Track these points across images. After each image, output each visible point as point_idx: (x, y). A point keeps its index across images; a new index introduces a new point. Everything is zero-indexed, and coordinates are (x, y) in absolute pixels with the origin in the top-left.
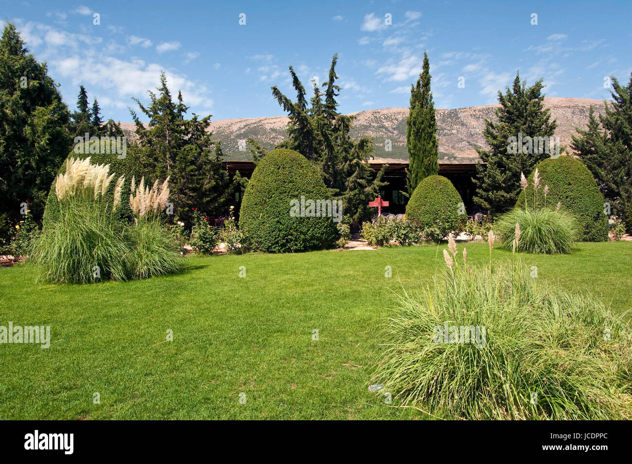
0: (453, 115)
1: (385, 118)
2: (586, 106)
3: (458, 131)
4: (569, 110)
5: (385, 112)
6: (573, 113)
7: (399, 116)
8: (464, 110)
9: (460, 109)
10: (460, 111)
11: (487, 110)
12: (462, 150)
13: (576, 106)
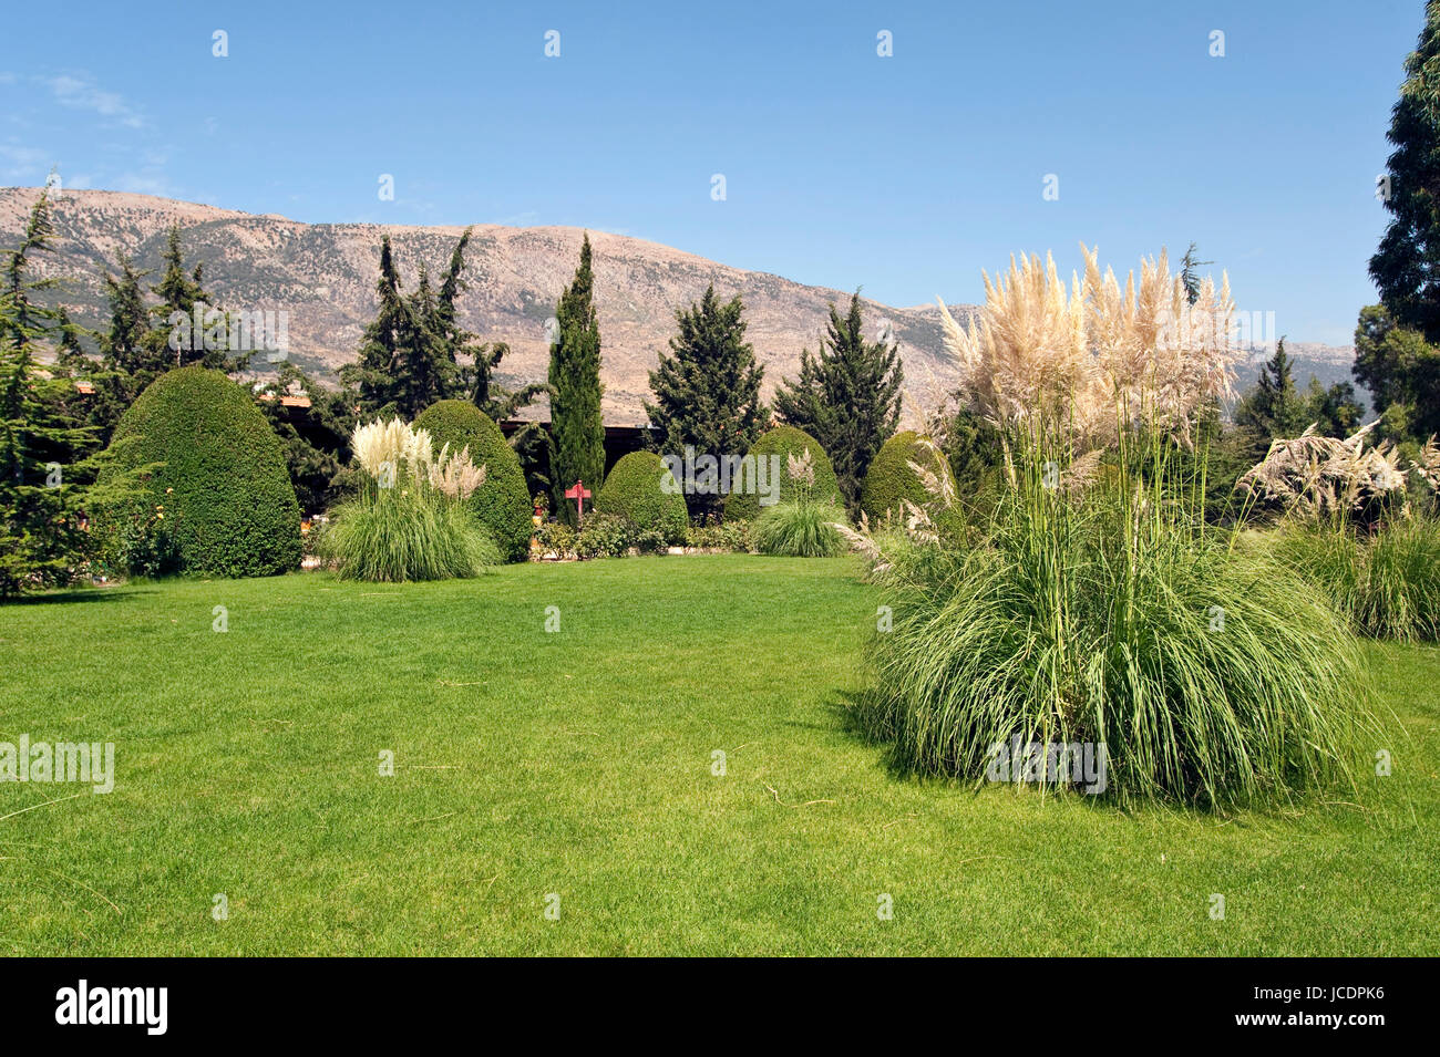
0: (319, 241)
1: (95, 222)
2: (662, 264)
3: (334, 292)
4: (625, 267)
5: (95, 202)
6: (632, 276)
7: (144, 223)
8: (355, 231)
9: (342, 227)
10: (341, 233)
11: (418, 239)
12: (345, 350)
13: (638, 261)
